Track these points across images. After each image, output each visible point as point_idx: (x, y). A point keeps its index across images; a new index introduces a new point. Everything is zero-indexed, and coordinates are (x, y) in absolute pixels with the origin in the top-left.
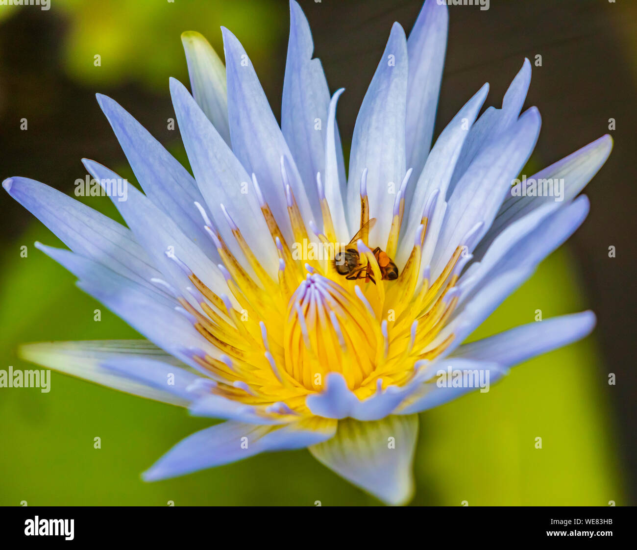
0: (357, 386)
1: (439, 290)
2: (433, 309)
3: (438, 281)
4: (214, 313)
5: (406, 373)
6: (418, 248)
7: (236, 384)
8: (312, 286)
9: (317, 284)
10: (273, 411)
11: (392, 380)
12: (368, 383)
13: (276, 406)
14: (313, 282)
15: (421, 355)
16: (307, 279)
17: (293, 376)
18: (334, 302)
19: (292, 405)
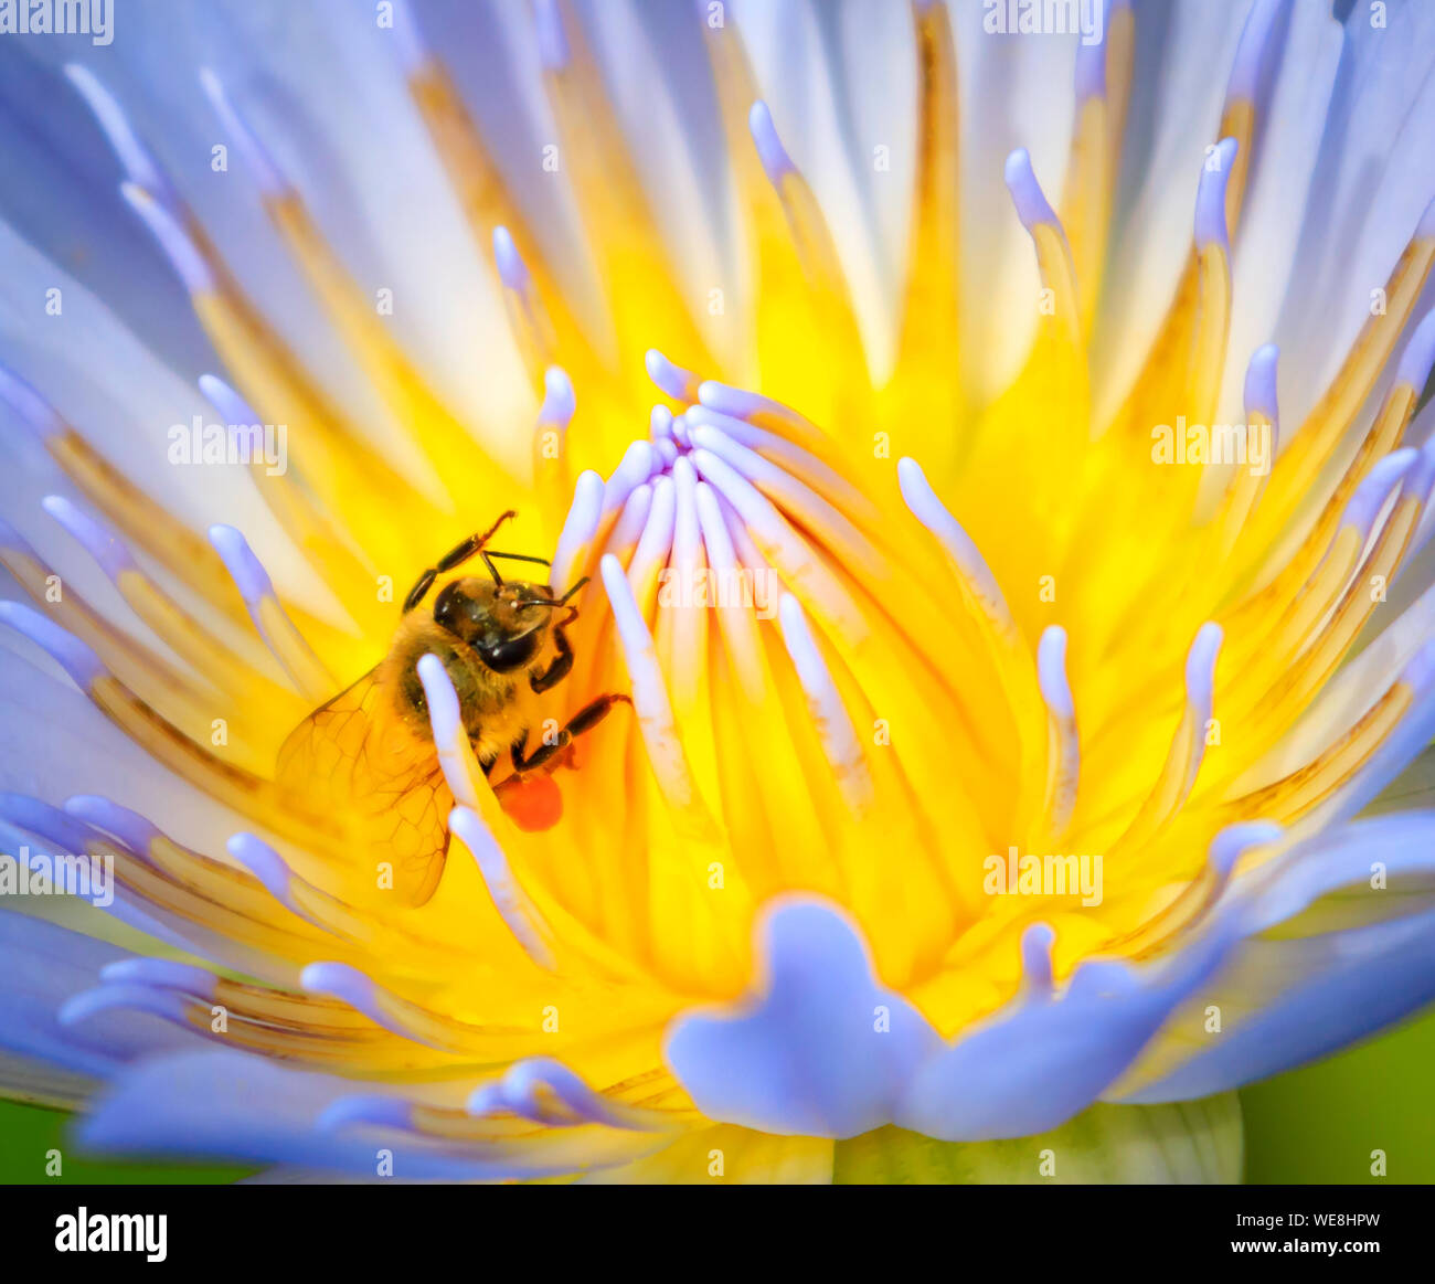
0: (927, 968)
1: (1326, 468)
2: (1296, 564)
3: (1316, 425)
4: (190, 621)
5: (1171, 893)
6: (1214, 254)
7: (310, 977)
8: (682, 465)
9: (702, 458)
10: (502, 1106)
11: (1103, 932)
12: (984, 950)
13: (517, 1082)
14: (684, 449)
15: (1242, 801)
16: (653, 436)
17: (598, 929)
18: (794, 548)
19: (598, 1075)
